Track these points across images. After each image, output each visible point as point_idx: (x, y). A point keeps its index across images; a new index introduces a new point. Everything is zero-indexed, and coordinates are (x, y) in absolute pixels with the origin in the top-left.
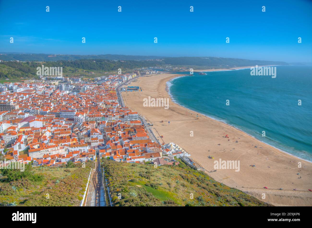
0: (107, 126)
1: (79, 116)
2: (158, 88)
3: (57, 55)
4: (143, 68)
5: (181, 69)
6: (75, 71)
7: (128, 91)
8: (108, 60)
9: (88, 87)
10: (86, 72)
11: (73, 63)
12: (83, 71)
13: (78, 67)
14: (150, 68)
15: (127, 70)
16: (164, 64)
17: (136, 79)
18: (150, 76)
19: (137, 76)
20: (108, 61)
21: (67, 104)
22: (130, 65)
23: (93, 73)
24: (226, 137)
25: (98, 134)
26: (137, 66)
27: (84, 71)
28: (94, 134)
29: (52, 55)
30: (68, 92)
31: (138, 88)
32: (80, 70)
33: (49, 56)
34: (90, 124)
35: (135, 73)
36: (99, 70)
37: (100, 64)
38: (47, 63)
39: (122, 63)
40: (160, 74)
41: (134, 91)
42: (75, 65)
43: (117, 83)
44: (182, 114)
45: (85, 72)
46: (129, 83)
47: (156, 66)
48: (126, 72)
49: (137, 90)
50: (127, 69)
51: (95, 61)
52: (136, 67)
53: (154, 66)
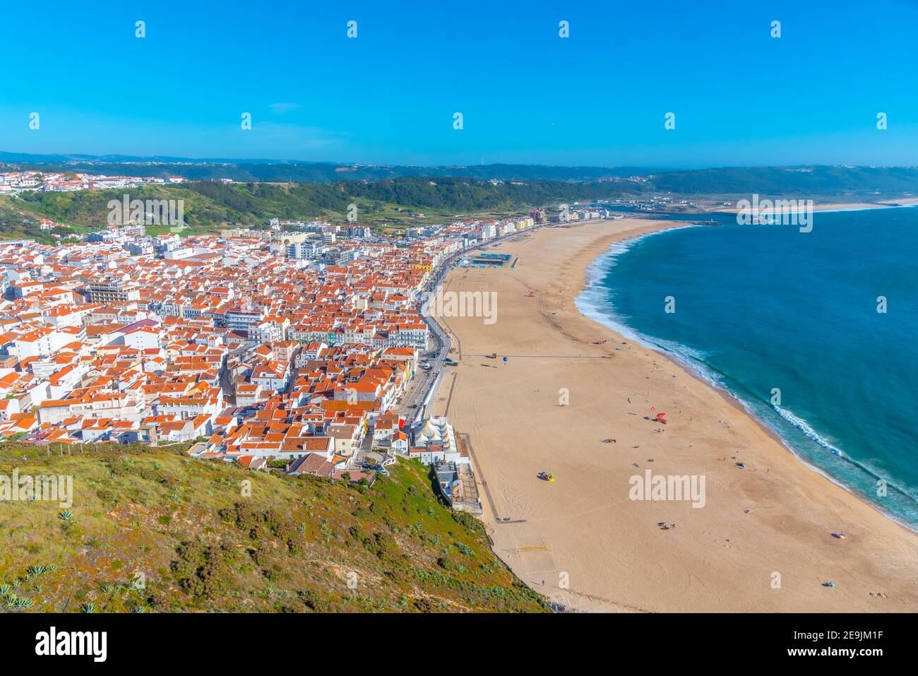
0: (321, 357)
1: (262, 327)
2: (572, 260)
3: (359, 168)
4: (576, 203)
5: (692, 207)
6: (375, 208)
7: (473, 267)
8: (471, 179)
9: (366, 253)
10: (404, 213)
11: (374, 187)
12: (397, 209)
13: (385, 198)
14: (599, 202)
15: (523, 207)
16: (650, 190)
17: (529, 233)
18: (575, 226)
19: (536, 226)
20: (472, 182)
21: (272, 293)
22: (539, 193)
23: (422, 215)
24: (656, 420)
25: (272, 375)
26: (561, 196)
27: (400, 209)
28: (261, 375)
29: (347, 167)
30: (305, 263)
31: (508, 257)
32: (389, 208)
33: (338, 170)
34: (276, 348)
35: (532, 215)
36: (442, 208)
37: (447, 190)
38: (302, 186)
39: (514, 187)
40: (613, 219)
41: (489, 267)
42: (378, 193)
43: (456, 243)
44: (575, 339)
45: (401, 212)
46: (496, 246)
47: (619, 196)
48: (519, 213)
49: (500, 264)
50: (524, 204)
51: (432, 183)
52: (554, 200)
53: (615, 196)
